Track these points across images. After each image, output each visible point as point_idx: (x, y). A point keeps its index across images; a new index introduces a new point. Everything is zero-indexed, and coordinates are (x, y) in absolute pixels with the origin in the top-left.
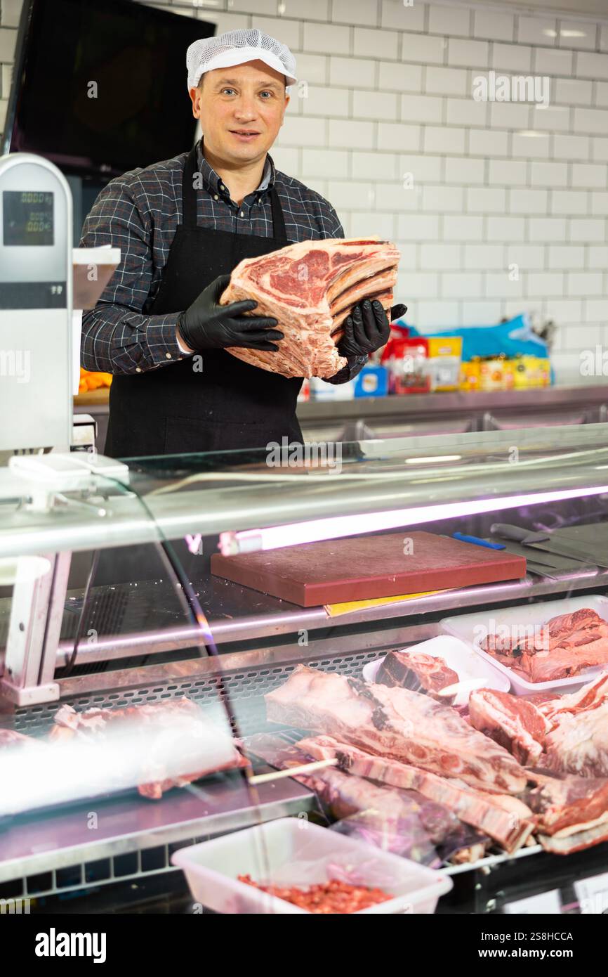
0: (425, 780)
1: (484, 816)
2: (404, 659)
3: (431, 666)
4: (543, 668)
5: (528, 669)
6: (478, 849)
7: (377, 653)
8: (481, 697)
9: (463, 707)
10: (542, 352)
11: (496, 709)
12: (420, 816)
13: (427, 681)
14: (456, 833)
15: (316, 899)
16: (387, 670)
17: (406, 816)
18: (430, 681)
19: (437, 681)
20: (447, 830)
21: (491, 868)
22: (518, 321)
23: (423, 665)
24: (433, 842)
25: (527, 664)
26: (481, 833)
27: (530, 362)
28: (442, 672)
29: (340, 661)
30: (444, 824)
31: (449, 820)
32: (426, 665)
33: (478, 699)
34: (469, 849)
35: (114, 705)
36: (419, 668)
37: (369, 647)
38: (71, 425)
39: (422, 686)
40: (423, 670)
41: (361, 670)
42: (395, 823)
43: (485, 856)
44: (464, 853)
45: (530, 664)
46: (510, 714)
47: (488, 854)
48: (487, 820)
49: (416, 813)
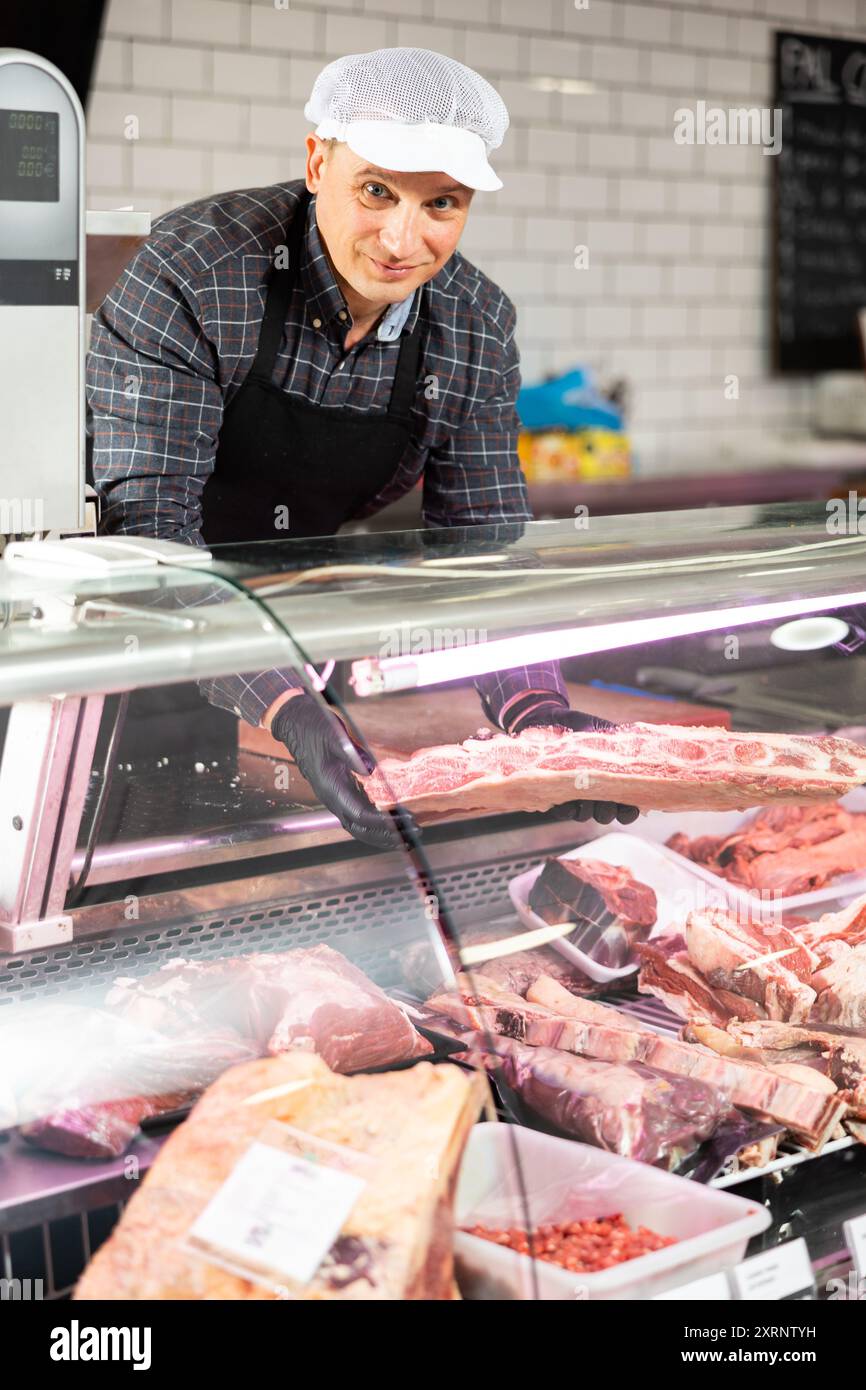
0: (659, 1045)
1: (771, 1094)
2: (575, 869)
3: (615, 879)
4: (772, 879)
5: (749, 881)
6: (769, 1144)
7: (528, 861)
8: (708, 921)
9: (671, 939)
10: (614, 424)
11: (734, 938)
12: (673, 1100)
13: (612, 901)
14: (730, 1123)
15: (551, 1246)
16: (548, 887)
17: (653, 1100)
18: (618, 901)
19: (626, 902)
20: (715, 1118)
21: (783, 1174)
22: (574, 378)
23: (602, 876)
24: (696, 1137)
25: (746, 874)
26: (767, 1121)
27: (602, 439)
28: (630, 887)
29: (475, 875)
30: (712, 1110)
31: (717, 1103)
32: (608, 877)
33: (702, 923)
34: (757, 1144)
35: (130, 953)
36: (598, 881)
37: (503, 855)
38: (82, 499)
39: (608, 909)
40: (604, 885)
41: (505, 888)
42: (639, 1110)
43: (778, 1157)
44: (752, 1151)
45: (751, 874)
46: (757, 944)
47: (781, 1153)
48: (776, 1100)
49: (665, 1095)
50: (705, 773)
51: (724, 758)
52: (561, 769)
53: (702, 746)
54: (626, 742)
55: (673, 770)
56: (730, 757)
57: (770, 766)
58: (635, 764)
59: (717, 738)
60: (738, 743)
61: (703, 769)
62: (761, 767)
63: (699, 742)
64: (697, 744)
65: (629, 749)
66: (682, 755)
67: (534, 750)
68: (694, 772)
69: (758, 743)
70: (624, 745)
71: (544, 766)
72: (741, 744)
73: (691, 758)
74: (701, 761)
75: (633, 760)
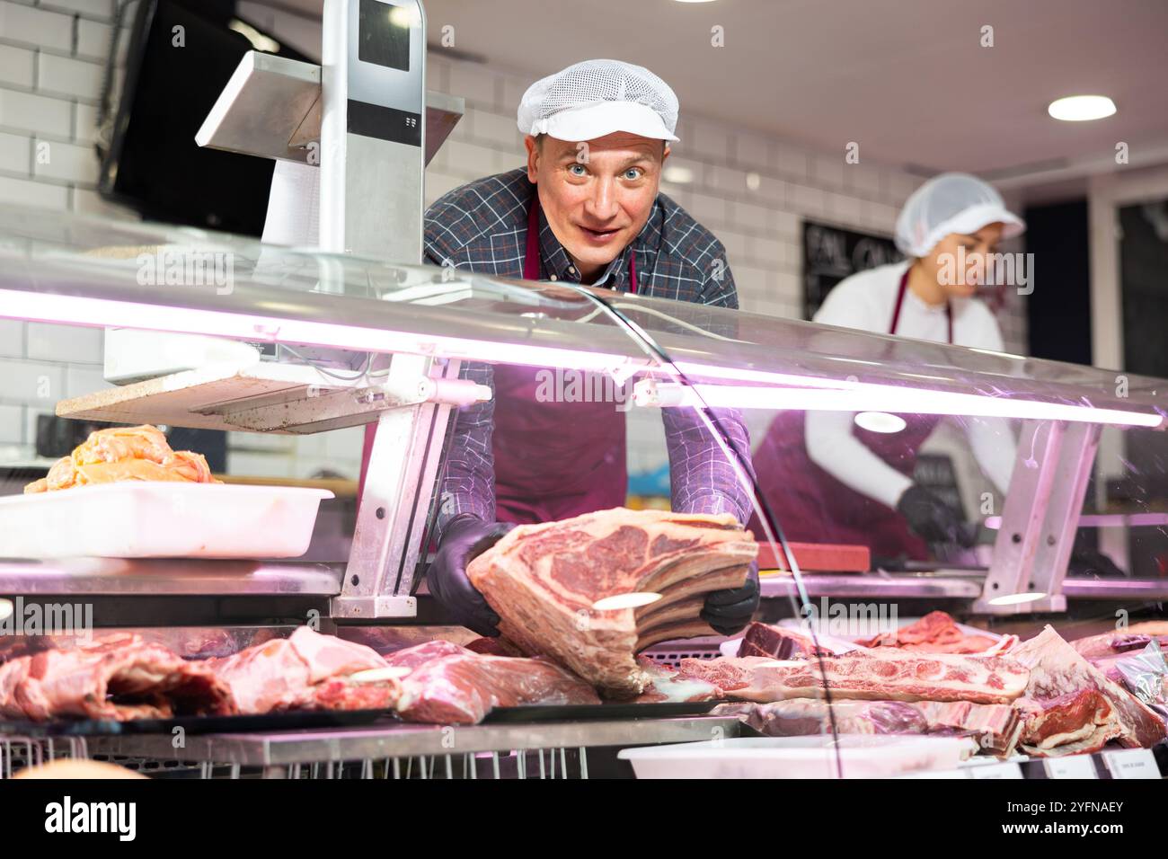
16: (752, 644)
50: (891, 686)
51: (909, 675)
52: (796, 686)
53: (897, 665)
54: (845, 665)
55: (871, 684)
56: (912, 675)
57: (941, 680)
58: (845, 681)
59: (909, 659)
60: (921, 662)
61: (892, 683)
62: (934, 681)
63: (896, 662)
64: (894, 664)
65: (846, 669)
66: (881, 673)
67: (785, 670)
68: (885, 686)
69: (937, 662)
70: (843, 667)
71: (786, 684)
72: (924, 662)
73: (886, 675)
74: (893, 677)
75: (846, 678)
